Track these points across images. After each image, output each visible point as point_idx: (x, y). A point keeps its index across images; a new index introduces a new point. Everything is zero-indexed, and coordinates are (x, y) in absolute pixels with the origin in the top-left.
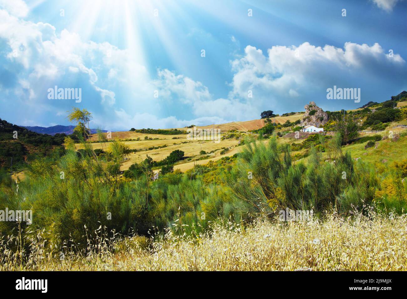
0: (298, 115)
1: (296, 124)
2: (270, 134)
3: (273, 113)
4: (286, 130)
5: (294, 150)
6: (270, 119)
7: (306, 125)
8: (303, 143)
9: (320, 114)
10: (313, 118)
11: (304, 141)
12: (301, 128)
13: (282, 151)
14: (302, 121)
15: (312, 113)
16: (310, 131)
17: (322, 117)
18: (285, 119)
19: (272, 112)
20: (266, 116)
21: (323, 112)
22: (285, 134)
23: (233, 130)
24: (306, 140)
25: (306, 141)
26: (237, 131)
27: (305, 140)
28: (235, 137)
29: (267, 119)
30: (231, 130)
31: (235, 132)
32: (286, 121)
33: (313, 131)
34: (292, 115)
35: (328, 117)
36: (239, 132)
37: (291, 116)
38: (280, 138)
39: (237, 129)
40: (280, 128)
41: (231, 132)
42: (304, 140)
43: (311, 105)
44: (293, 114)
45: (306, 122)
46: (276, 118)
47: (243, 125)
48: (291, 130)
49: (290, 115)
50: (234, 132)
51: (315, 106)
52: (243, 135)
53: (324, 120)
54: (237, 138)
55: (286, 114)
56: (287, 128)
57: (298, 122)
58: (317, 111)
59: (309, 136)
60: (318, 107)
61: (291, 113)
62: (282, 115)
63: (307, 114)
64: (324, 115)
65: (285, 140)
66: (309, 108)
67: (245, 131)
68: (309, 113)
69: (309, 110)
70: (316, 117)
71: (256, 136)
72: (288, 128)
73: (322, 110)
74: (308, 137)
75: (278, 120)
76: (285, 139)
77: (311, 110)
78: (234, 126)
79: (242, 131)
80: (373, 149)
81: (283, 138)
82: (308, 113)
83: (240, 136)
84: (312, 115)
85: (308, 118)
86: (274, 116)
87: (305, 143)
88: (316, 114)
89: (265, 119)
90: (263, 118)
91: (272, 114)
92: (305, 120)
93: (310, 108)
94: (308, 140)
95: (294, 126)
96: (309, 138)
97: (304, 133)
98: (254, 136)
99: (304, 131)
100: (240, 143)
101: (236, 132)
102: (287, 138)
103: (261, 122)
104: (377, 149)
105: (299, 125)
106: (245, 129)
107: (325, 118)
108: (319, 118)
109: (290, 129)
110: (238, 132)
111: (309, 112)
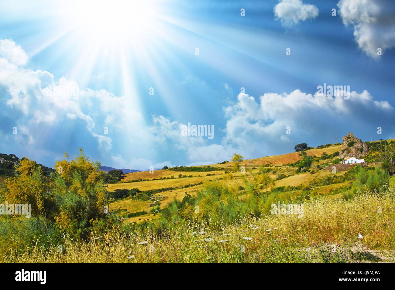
0: (334, 146)
1: (334, 156)
2: (308, 167)
3: (307, 146)
4: (325, 162)
5: (337, 182)
6: (305, 152)
7: (345, 156)
8: (344, 175)
9: (359, 145)
10: (352, 149)
11: (345, 173)
12: (341, 160)
13: (323, 184)
14: (341, 153)
15: (351, 144)
16: (350, 162)
17: (361, 149)
18: (321, 152)
19: (306, 145)
20: (300, 149)
21: (362, 143)
22: (324, 167)
23: (268, 165)
24: (348, 172)
25: (348, 173)
26: (272, 165)
27: (347, 172)
28: (271, 172)
29: (302, 152)
30: (265, 164)
31: (270, 166)
32: (322, 153)
33: (353, 163)
34: (327, 147)
35: (368, 148)
36: (274, 166)
37: (327, 148)
38: (320, 170)
39: (272, 164)
40: (318, 161)
41: (265, 166)
42: (346, 172)
43: (349, 136)
44: (328, 145)
45: (345, 153)
46: (311, 150)
47: (278, 159)
48: (329, 163)
49: (326, 147)
50: (268, 166)
51: (353, 138)
52: (280, 169)
53: (364, 151)
54: (274, 173)
55: (321, 146)
56: (325, 160)
57: (337, 154)
58: (356, 142)
59: (350, 168)
60: (357, 139)
61: (326, 145)
62: (317, 147)
63: (345, 145)
64: (364, 146)
65: (325, 173)
66: (347, 140)
67: (279, 165)
68: (348, 145)
69: (348, 141)
70: (356, 148)
71: (294, 169)
72: (326, 160)
73: (361, 141)
74: (349, 169)
75: (313, 152)
76: (325, 172)
77: (349, 141)
78: (267, 160)
79: (277, 165)
81: (323, 171)
82: (347, 145)
83: (277, 170)
84: (351, 147)
85: (347, 149)
86: (309, 148)
87: (346, 175)
88: (356, 145)
89: (300, 152)
90: (297, 151)
91: (306, 147)
92: (344, 152)
93: (349, 140)
94: (349, 172)
95: (332, 158)
96: (350, 170)
97: (345, 165)
98: (292, 170)
99: (344, 163)
100: (278, 177)
101: (271, 166)
102: (328, 171)
103: (296, 156)
105: (338, 157)
106: (280, 163)
107: (365, 148)
108: (358, 149)
109: (329, 161)
110: (273, 166)
111: (348, 143)
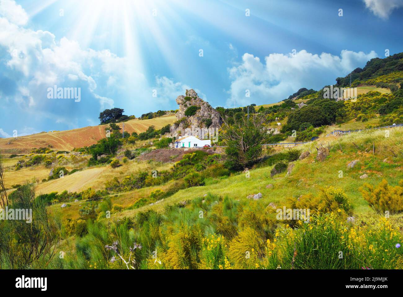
0: (172, 115)
1: (163, 134)
2: (112, 154)
3: (123, 114)
4: (144, 145)
5: (153, 183)
6: (117, 124)
7: (180, 134)
8: (172, 169)
9: (206, 114)
10: (193, 120)
11: (174, 166)
12: (170, 141)
13: (132, 187)
14: (173, 127)
15: (192, 111)
16: (186, 145)
17: (208, 120)
18: (147, 125)
19: (121, 111)
20: (109, 119)
21: (211, 109)
22: (139, 154)
23: (43, 149)
24: (179, 164)
25: (179, 166)
26: (51, 149)
27: (177, 164)
28: (43, 163)
29: (111, 125)
30: (38, 148)
31: (46, 152)
32: (147, 128)
33: (192, 146)
34: (159, 116)
35: (221, 119)
36: (56, 152)
37: (158, 119)
38: (130, 161)
39: (52, 147)
40: (133, 142)
41: (38, 152)
42: (175, 163)
43: (188, 96)
44: (161, 113)
45: (180, 129)
46: (129, 122)
47: (64, 138)
48: (152, 146)
49: (156, 116)
50: (44, 152)
51: (195, 99)
52: (60, 159)
53: (213, 124)
54: (48, 165)
55: (147, 115)
56: (146, 141)
57: (167, 130)
58: (200, 108)
59: (184, 155)
60: (201, 101)
61: (157, 113)
62: (140, 116)
63: (181, 114)
64: (213, 116)
65: (139, 165)
66: (185, 103)
67: (67, 150)
68: (186, 112)
69: (186, 106)
70: (199, 118)
71: (86, 159)
72: (148, 141)
73: (209, 106)
74: (182, 159)
75: (132, 125)
76: (138, 163)
77: (188, 105)
78: (45, 139)
79: (61, 150)
80: (284, 176)
81: (136, 162)
82: (184, 113)
83: (54, 160)
84: (190, 116)
85: (183, 121)
86: (126, 118)
87: (175, 169)
88: (199, 113)
89: (108, 125)
90: (104, 122)
91: (121, 115)
92: (178, 125)
93: (188, 102)
94: (182, 164)
95: (159, 137)
96: (184, 160)
97: (174, 151)
98: (82, 160)
99: (177, 146)
100: (52, 174)
101: (50, 152)
102: (144, 161)
103: (100, 132)
104: (290, 177)
105: (168, 136)
106: (68, 145)
107: (215, 120)
108: (204, 121)
109: (152, 143)
110: (53, 151)
111: (185, 109)
